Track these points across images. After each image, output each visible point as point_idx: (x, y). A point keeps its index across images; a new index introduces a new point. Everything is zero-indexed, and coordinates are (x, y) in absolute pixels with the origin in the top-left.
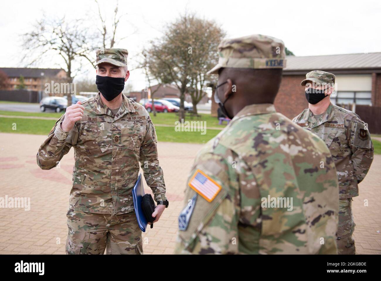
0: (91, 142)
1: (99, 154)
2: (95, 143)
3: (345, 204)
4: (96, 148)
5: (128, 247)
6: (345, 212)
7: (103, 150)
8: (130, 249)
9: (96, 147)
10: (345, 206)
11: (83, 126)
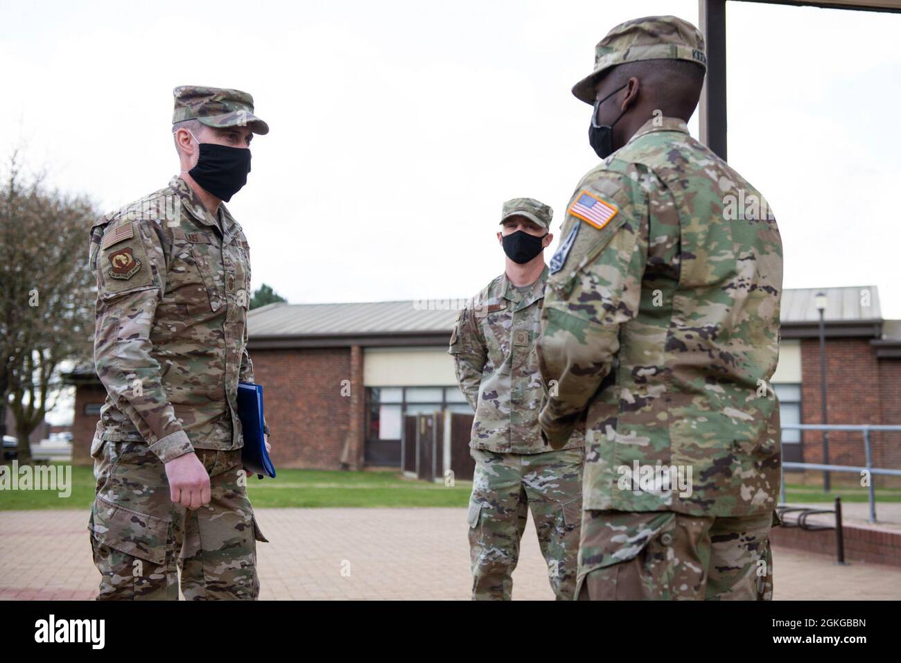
0: (193, 287)
1: (205, 315)
2: (203, 290)
3: (578, 459)
4: (203, 302)
5: (240, 522)
6: (577, 475)
7: (215, 305)
8: (245, 527)
9: (203, 299)
10: (577, 463)
11: (180, 251)
